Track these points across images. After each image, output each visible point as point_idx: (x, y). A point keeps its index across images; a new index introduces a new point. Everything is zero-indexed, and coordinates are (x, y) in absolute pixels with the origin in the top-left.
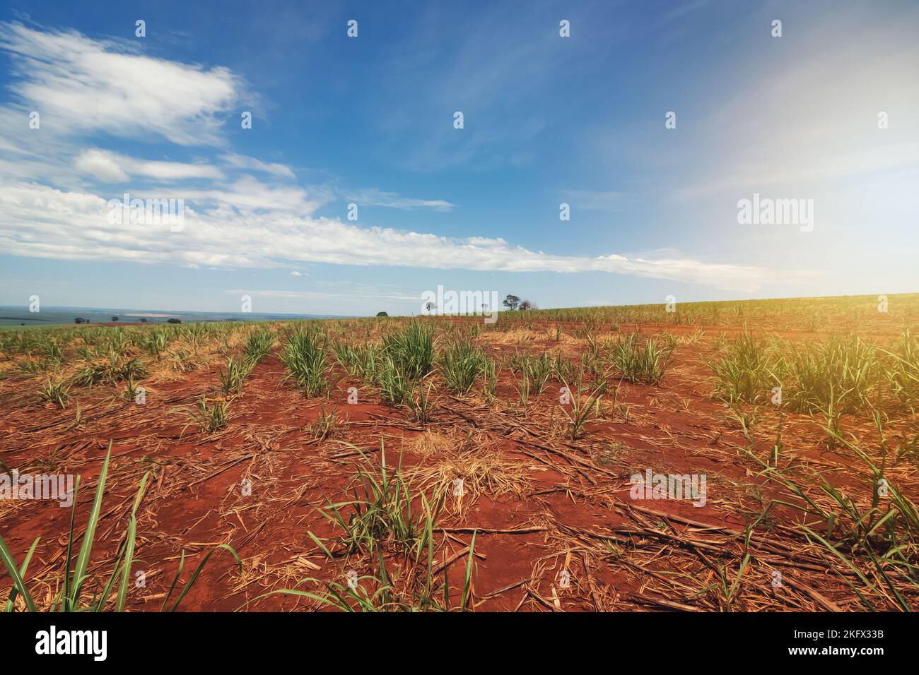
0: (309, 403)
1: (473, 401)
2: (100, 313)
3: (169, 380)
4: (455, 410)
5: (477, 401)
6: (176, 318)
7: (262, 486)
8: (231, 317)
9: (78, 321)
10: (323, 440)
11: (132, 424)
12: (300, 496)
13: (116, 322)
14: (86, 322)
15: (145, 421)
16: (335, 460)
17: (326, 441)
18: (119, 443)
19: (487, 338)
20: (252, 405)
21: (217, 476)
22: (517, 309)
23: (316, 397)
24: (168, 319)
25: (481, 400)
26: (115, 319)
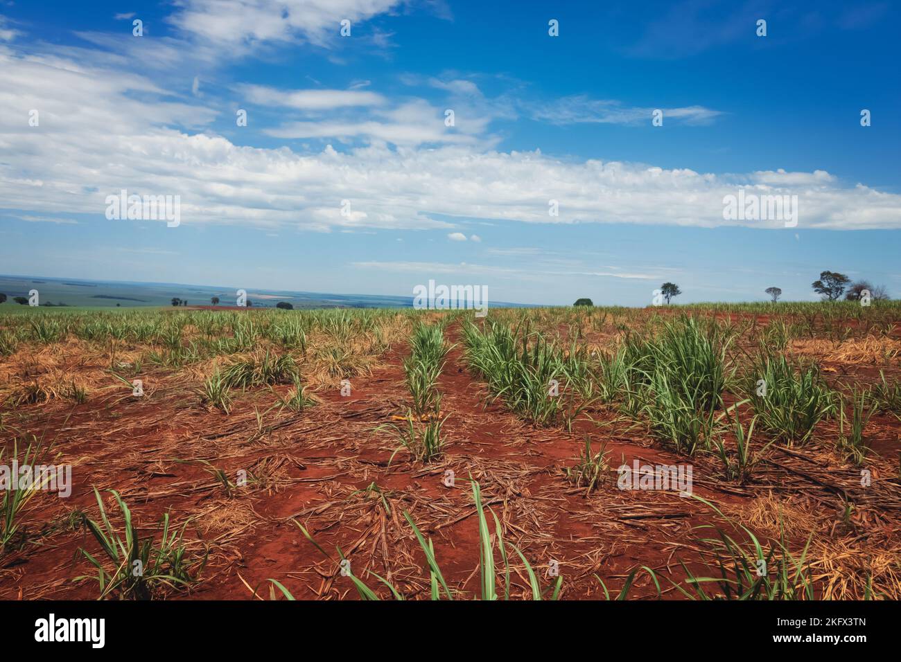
0: (540, 435)
1: (821, 457)
2: (198, 292)
3: (330, 387)
4: (793, 468)
5: (829, 457)
6: (286, 301)
7: (534, 543)
8: (357, 301)
9: (176, 302)
10: (592, 491)
11: (320, 442)
12: (599, 565)
13: (217, 305)
14: (183, 304)
15: (333, 438)
16: (627, 522)
17: (596, 492)
18: (318, 464)
19: (805, 350)
20: (461, 430)
21: (464, 521)
22: (842, 298)
23: (547, 427)
24: (277, 303)
25: (838, 456)
26: (216, 300)
